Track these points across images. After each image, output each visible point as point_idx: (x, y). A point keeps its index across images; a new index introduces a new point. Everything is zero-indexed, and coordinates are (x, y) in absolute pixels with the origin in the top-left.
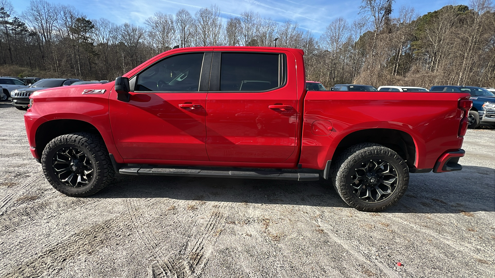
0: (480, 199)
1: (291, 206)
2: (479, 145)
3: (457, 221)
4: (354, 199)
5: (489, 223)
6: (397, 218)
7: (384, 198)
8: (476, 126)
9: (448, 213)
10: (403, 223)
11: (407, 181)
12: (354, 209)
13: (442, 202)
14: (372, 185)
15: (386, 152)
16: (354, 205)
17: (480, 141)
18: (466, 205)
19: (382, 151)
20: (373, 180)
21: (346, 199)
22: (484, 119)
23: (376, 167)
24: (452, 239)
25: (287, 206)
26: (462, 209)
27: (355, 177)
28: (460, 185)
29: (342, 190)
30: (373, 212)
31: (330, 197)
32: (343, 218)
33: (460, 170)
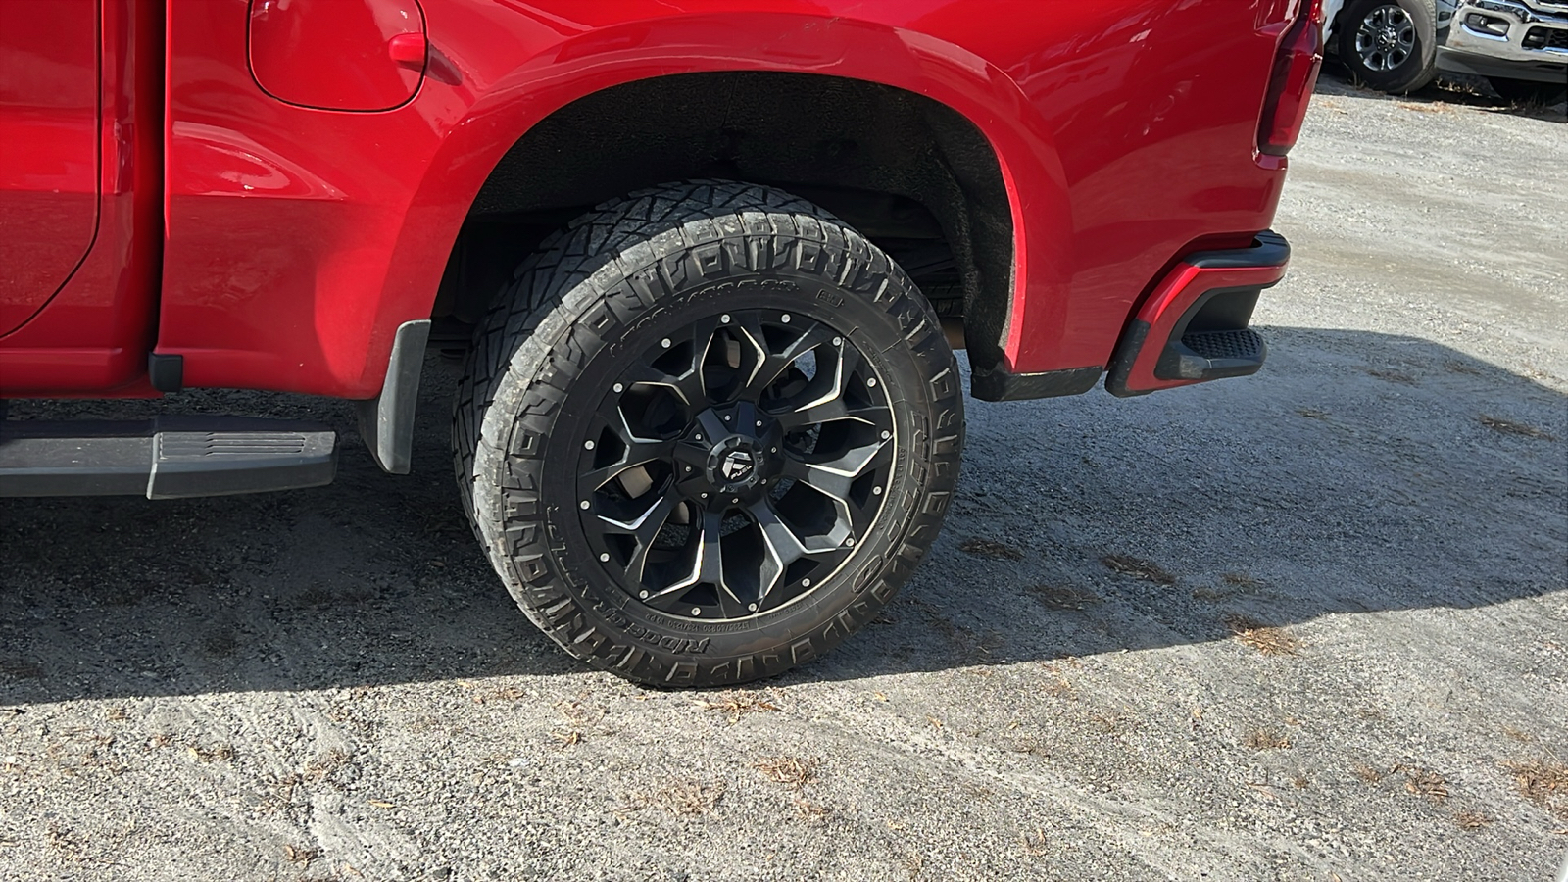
0: (1345, 535)
1: (100, 711)
2: (1406, 200)
3: (1208, 688)
4: (608, 605)
5: (1358, 686)
6: (879, 711)
7: (806, 583)
8: (1419, 80)
9: (1170, 644)
10: (904, 746)
11: (952, 456)
12: (608, 677)
13: (1153, 573)
14: (729, 496)
15: (823, 257)
16: (603, 651)
17: (1416, 172)
18: (1270, 585)
19: (800, 244)
20: (737, 461)
21: (549, 611)
22: (1458, 39)
23: (760, 364)
24: (1160, 815)
25: (64, 714)
26: (1241, 608)
27: (610, 449)
28: (1267, 458)
29: (516, 553)
30: (735, 686)
31: (451, 601)
32: (513, 763)
33: (1249, 370)
